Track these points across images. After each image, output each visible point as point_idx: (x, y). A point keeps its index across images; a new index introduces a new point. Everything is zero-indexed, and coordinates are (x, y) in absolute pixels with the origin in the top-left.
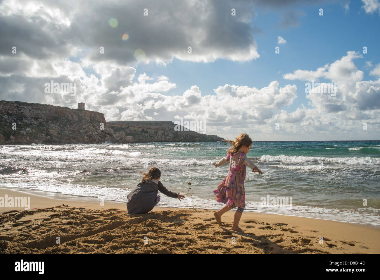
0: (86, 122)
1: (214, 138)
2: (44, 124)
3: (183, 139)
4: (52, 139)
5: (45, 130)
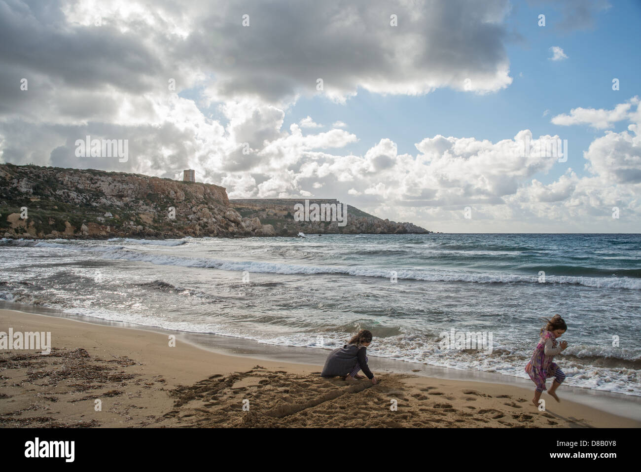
0: (197, 203)
1: (407, 228)
2: (131, 206)
3: (354, 229)
4: (146, 230)
5: (133, 216)
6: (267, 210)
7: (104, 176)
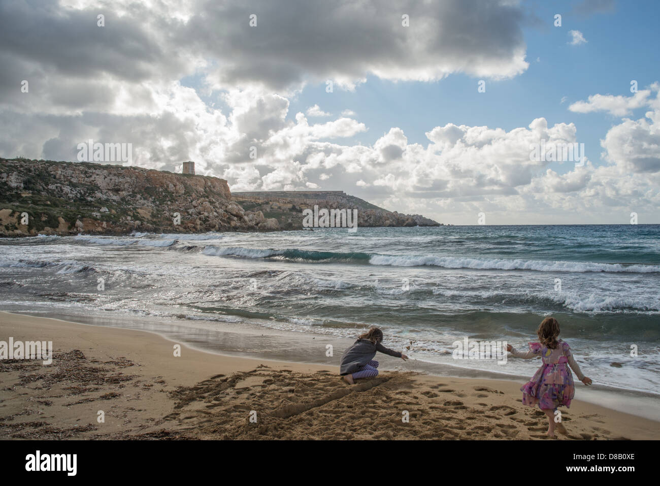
0: (198, 196)
1: (417, 221)
2: (128, 201)
4: (143, 225)
5: (131, 211)
6: (270, 202)
7: (99, 169)
